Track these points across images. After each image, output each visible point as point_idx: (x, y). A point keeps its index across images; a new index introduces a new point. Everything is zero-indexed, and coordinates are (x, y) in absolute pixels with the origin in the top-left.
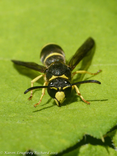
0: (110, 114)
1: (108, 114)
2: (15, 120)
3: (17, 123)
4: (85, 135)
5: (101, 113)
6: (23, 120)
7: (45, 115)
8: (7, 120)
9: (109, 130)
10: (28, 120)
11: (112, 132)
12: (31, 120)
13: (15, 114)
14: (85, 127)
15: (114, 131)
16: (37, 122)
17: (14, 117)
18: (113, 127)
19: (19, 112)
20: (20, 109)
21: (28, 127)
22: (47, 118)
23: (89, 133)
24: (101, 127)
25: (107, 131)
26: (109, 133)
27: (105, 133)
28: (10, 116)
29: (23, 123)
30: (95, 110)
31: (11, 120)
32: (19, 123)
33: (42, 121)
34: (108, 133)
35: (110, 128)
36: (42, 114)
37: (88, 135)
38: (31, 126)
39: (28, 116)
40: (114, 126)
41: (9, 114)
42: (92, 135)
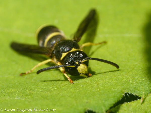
0: (114, 88)
1: (112, 89)
2: (13, 96)
3: (16, 98)
4: (86, 110)
5: (104, 88)
6: (22, 96)
7: (46, 90)
8: (5, 96)
9: (112, 106)
10: (27, 95)
11: (116, 107)
12: (30, 95)
13: (14, 90)
14: (87, 103)
15: (118, 106)
16: (36, 97)
17: (12, 92)
18: (116, 101)
19: (18, 87)
20: (19, 84)
21: (27, 102)
22: (48, 93)
23: (91, 109)
24: (103, 102)
25: (110, 106)
26: (113, 108)
27: (108, 108)
28: (8, 91)
29: (22, 99)
30: (99, 84)
31: (9, 96)
32: (17, 99)
33: (42, 96)
34: (111, 108)
35: (114, 103)
36: (42, 89)
37: (90, 110)
38: (30, 102)
39: (27, 91)
40: (118, 101)
41: (8, 90)
42: (94, 111)
